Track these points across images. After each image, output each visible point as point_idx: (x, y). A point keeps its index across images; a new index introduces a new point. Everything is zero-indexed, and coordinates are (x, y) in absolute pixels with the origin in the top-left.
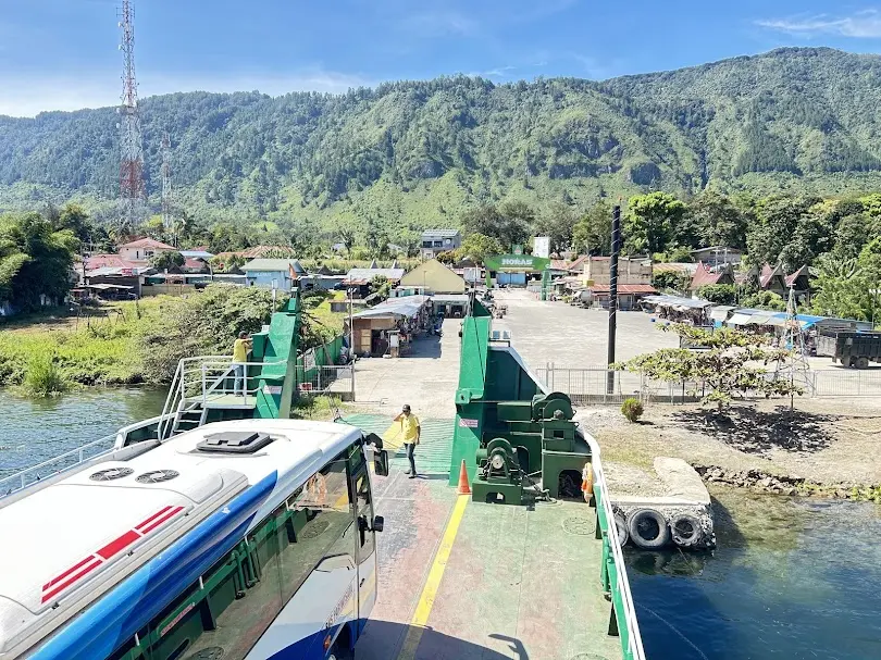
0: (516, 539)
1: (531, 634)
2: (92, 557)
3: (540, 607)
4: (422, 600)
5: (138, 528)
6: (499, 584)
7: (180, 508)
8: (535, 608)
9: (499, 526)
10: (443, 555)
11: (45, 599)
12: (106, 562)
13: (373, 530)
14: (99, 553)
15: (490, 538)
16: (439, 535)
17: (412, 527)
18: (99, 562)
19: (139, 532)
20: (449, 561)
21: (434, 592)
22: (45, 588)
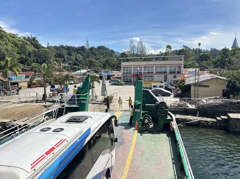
0: (152, 142)
1: (159, 170)
2: (43, 155)
3: (160, 162)
4: (128, 160)
5: (55, 146)
6: (149, 155)
7: (65, 140)
8: (159, 162)
9: (147, 139)
10: (132, 147)
11: (32, 168)
12: (47, 156)
13: (115, 142)
14: (45, 154)
15: (145, 142)
16: (131, 141)
17: (123, 139)
18: (45, 157)
19: (55, 147)
20: (134, 149)
21: (131, 158)
22: (31, 165)
